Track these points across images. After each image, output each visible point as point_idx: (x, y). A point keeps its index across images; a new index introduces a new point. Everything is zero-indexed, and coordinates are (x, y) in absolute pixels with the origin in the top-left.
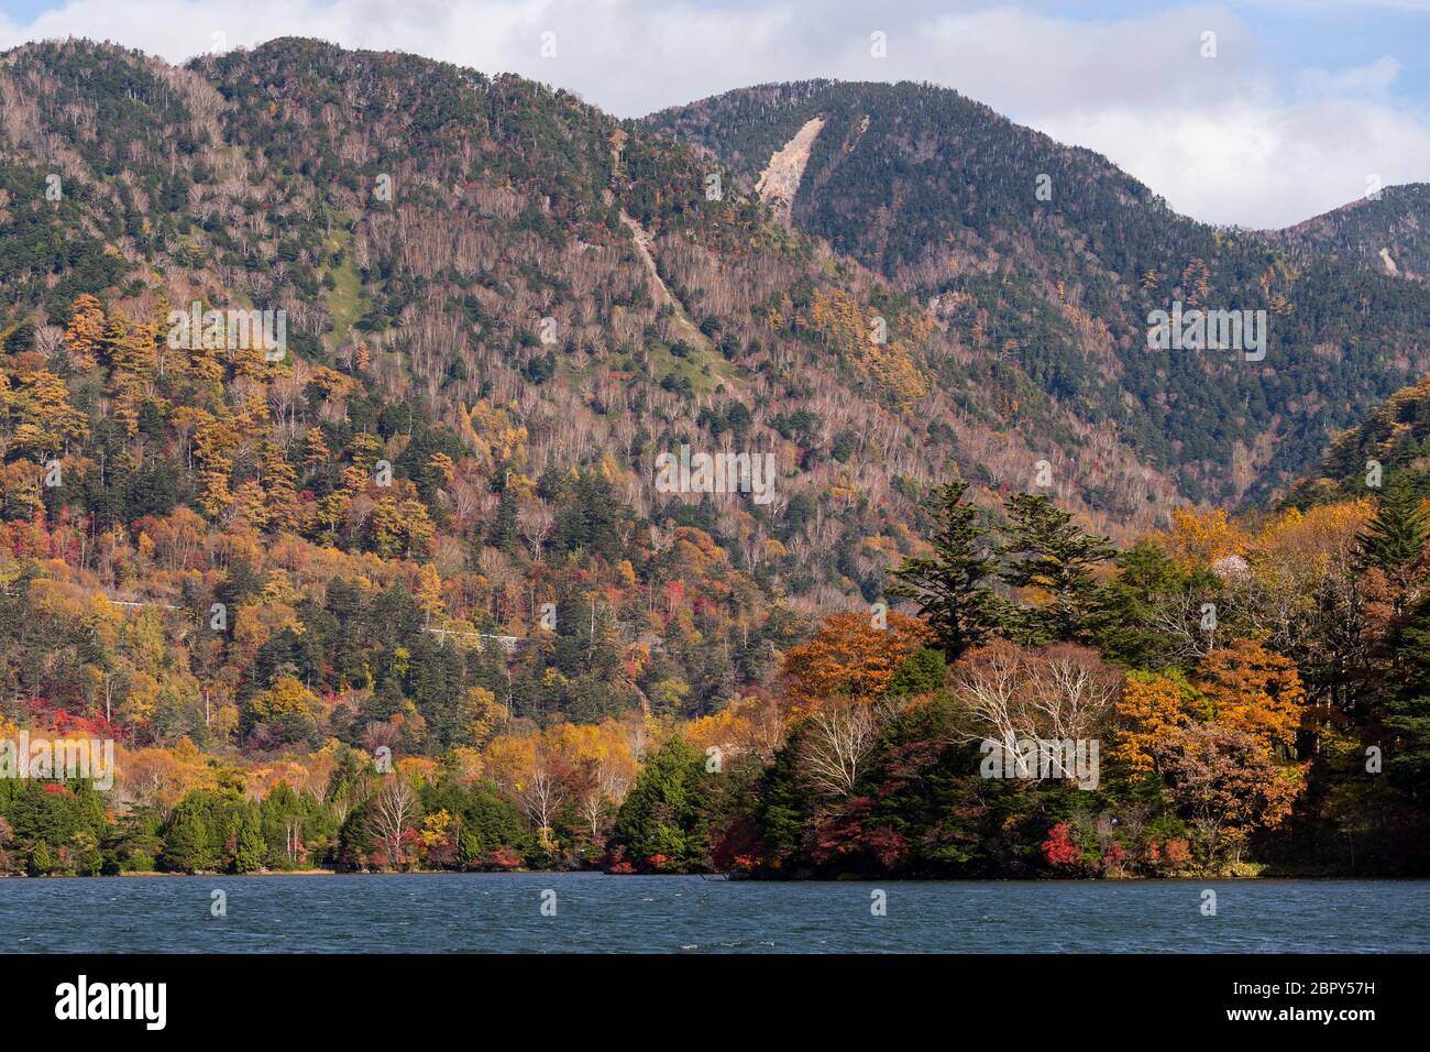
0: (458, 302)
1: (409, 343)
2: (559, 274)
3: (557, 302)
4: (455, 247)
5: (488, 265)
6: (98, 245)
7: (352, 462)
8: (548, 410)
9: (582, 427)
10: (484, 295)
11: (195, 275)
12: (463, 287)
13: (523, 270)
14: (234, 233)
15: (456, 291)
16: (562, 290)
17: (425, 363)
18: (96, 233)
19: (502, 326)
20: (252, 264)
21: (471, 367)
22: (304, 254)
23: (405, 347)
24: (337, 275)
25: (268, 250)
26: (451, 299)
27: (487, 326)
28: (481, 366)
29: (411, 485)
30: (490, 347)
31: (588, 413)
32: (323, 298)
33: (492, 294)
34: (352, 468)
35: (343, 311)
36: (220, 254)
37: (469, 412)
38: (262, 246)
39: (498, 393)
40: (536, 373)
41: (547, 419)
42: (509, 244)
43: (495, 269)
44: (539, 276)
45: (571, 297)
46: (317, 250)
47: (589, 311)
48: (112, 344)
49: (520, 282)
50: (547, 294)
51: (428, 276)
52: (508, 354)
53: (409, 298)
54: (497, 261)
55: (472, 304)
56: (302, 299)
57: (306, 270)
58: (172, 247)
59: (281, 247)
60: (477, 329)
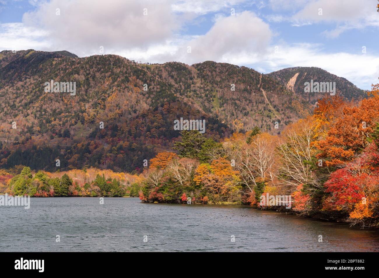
0: (233, 103)
1: (225, 110)
2: (250, 98)
3: (250, 103)
4: (233, 94)
5: (239, 97)
6: (173, 94)
7: (208, 129)
8: (247, 120)
9: (253, 123)
10: (237, 102)
11: (189, 99)
12: (234, 100)
13: (244, 98)
14: (198, 92)
15: (233, 101)
16: (251, 101)
17: (227, 113)
18: (173, 92)
19: (240, 107)
20: (201, 97)
21: (235, 114)
22: (209, 95)
23: (224, 110)
24: (214, 99)
25: (203, 95)
26: (232, 102)
27: (238, 107)
28: (237, 114)
29: (218, 132)
30: (238, 110)
31: (254, 121)
32: (212, 103)
33: (239, 102)
34: (208, 130)
35: (215, 105)
36: (195, 95)
37: (234, 121)
38: (202, 94)
39: (239, 118)
40: (246, 114)
41: (247, 122)
42: (242, 94)
43: (240, 98)
44: (247, 99)
45: (252, 102)
46: (211, 95)
47: (255, 104)
48: (170, 110)
49: (244, 100)
50: (248, 102)
51: (229, 99)
52: (241, 111)
53: (225, 103)
54: (240, 96)
55: (236, 104)
56: (208, 103)
57: (209, 98)
58: (186, 94)
59: (205, 95)
60: (236, 107)
